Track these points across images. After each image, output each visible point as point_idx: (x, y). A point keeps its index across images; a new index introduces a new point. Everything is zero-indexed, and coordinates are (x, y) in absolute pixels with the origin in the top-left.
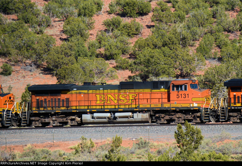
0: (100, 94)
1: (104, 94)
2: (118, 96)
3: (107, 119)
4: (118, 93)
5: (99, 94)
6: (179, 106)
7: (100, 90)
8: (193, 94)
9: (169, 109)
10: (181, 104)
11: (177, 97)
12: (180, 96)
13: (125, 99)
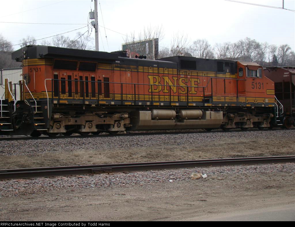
0: (154, 74)
1: (160, 75)
2: (178, 80)
3: (172, 120)
4: (178, 74)
5: (152, 74)
6: (255, 101)
7: (153, 67)
8: (267, 83)
9: (245, 105)
10: (256, 98)
11: (252, 87)
12: (255, 85)
13: (186, 86)
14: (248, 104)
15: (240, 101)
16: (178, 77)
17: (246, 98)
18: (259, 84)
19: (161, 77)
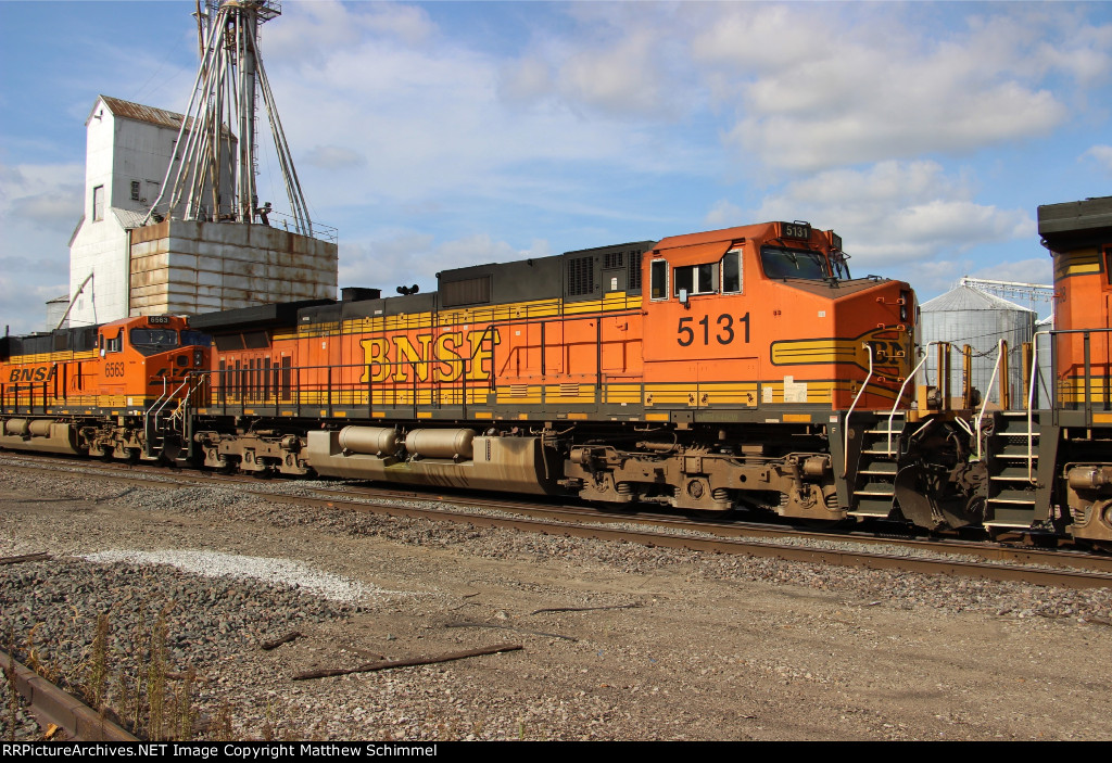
0: (375, 335)
1: (387, 335)
2: (433, 343)
3: (378, 456)
4: (432, 327)
5: (371, 336)
6: (692, 400)
7: (374, 317)
8: (777, 313)
9: (635, 416)
10: (702, 387)
11: (679, 340)
12: (699, 330)
13: (456, 357)
14: (653, 410)
15: (610, 400)
16: (432, 334)
17: (642, 388)
18: (719, 322)
19: (390, 341)
